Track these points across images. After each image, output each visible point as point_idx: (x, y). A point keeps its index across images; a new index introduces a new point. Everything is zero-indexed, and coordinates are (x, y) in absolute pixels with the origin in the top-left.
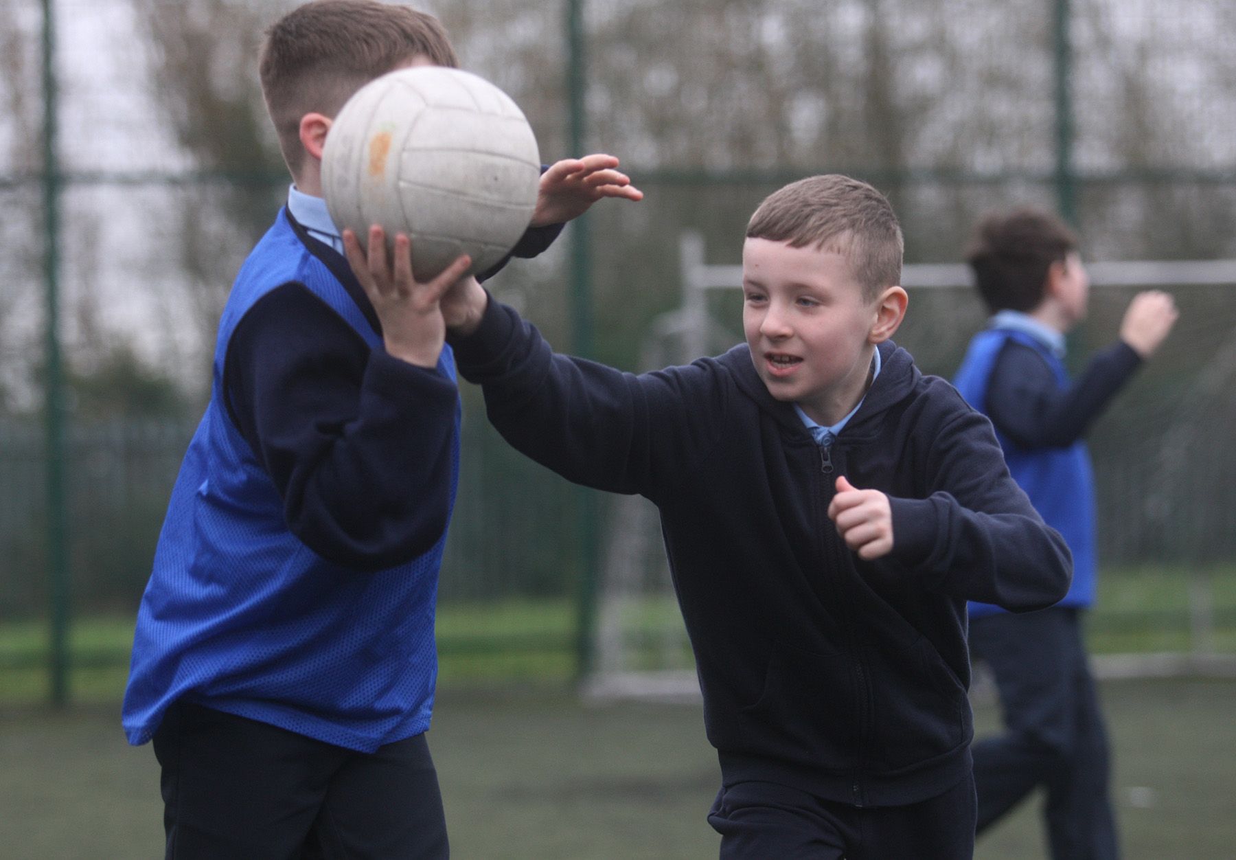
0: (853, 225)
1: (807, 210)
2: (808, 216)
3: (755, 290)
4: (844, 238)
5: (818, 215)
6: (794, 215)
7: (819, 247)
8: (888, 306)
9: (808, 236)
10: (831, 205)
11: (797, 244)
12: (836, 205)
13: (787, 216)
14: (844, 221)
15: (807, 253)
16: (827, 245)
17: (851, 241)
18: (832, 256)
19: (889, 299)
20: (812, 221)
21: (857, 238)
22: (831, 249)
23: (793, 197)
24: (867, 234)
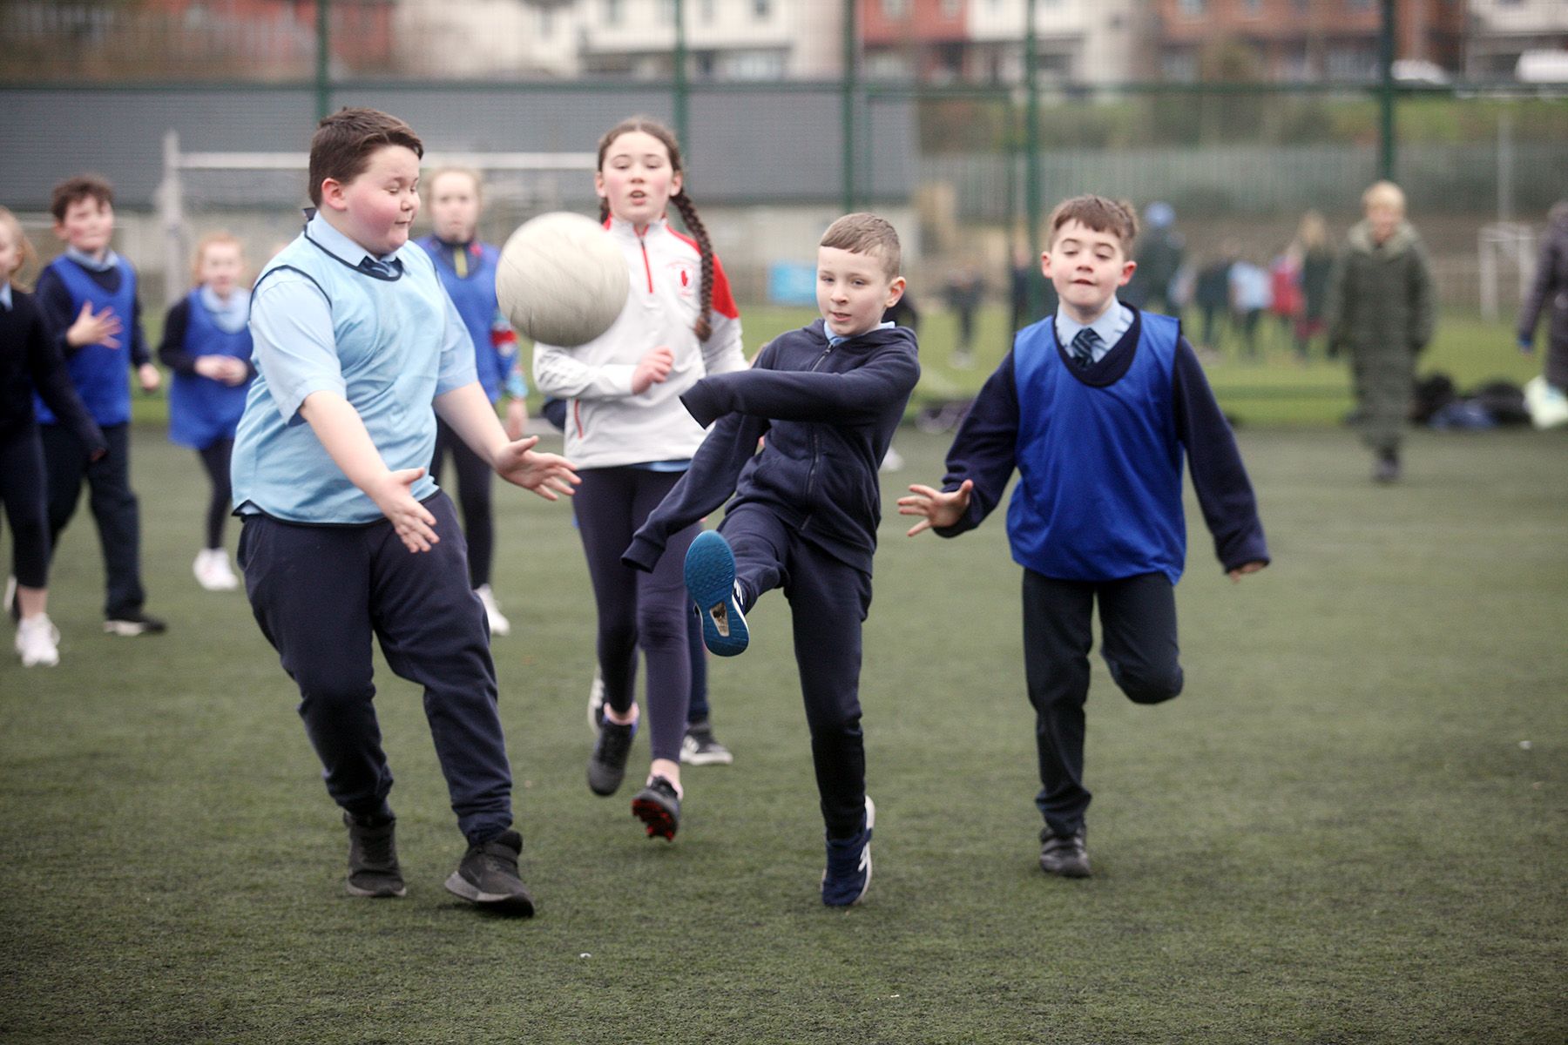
0: (882, 242)
1: (859, 233)
2: (860, 237)
3: (828, 276)
4: (878, 249)
5: (866, 235)
6: (852, 235)
7: (866, 253)
8: (896, 287)
9: (860, 248)
10: (869, 230)
11: (855, 251)
12: (873, 230)
13: (847, 236)
14: (878, 239)
15: (859, 256)
16: (870, 251)
17: (882, 250)
18: (872, 258)
19: (896, 284)
20: (863, 238)
21: (885, 248)
22: (871, 254)
23: (849, 225)
24: (888, 246)
